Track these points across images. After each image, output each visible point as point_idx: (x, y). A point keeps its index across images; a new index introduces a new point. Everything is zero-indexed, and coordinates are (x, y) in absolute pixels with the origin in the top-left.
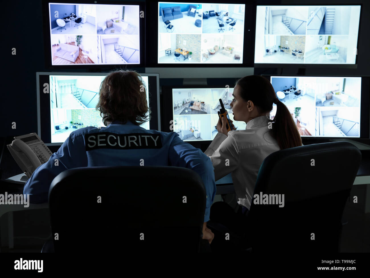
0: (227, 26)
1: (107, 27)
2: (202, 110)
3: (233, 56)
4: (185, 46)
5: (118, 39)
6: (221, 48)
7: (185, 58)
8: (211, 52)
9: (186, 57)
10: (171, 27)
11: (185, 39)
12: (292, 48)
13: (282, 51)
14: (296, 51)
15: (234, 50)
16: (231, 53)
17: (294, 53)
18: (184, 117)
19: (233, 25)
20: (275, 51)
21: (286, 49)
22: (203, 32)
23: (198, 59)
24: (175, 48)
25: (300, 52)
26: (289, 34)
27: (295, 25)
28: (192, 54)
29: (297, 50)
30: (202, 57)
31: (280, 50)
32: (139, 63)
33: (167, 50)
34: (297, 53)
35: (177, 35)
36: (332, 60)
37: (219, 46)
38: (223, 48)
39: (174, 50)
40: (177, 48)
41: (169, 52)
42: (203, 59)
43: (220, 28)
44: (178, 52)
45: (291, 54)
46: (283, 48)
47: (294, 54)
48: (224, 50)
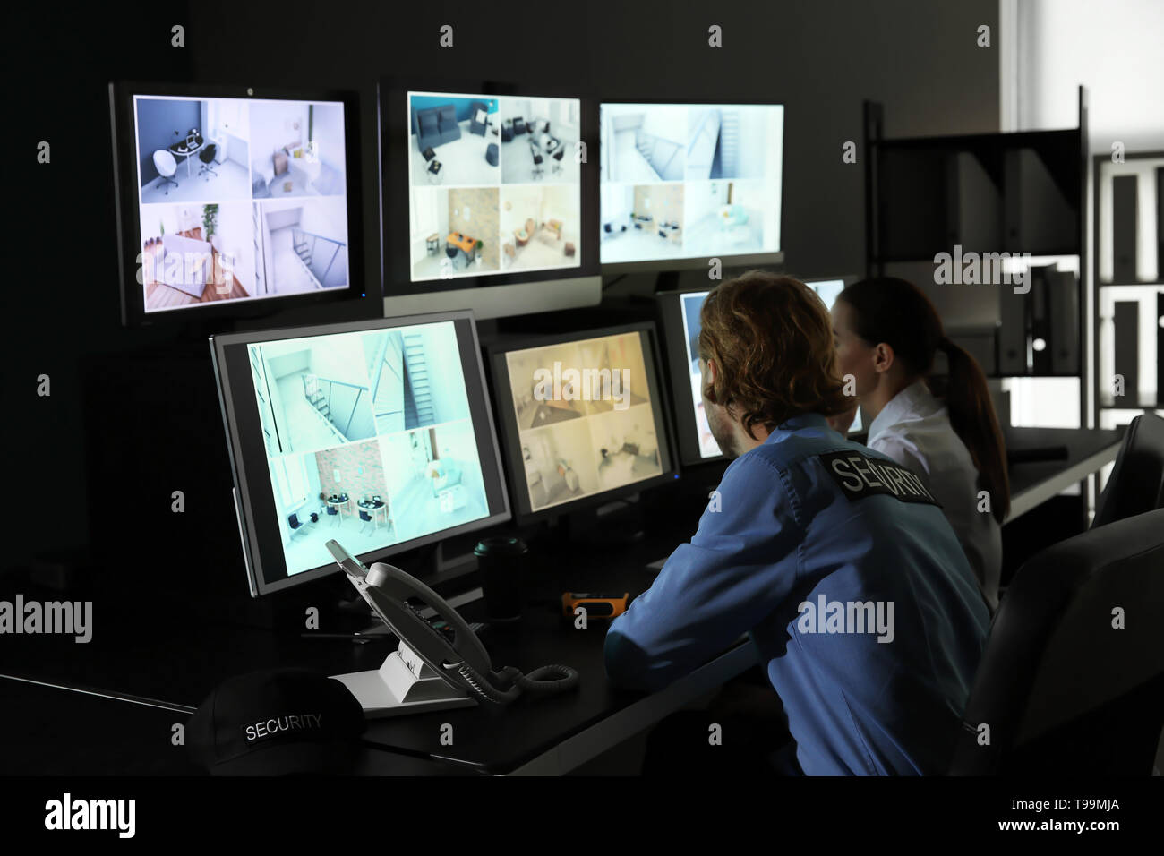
0: (549, 161)
1: (276, 173)
2: (570, 408)
3: (562, 246)
4: (468, 221)
5: (299, 211)
6: (539, 224)
7: (470, 260)
8: (522, 239)
9: (470, 256)
10: (436, 168)
11: (467, 204)
12: (659, 219)
13: (638, 226)
14: (666, 225)
15: (564, 229)
16: (559, 238)
17: (663, 229)
18: (541, 432)
19: (559, 157)
20: (624, 229)
21: (647, 220)
22: (504, 181)
23: (495, 262)
24: (447, 230)
25: (675, 228)
26: (651, 180)
27: (661, 155)
28: (483, 249)
29: (669, 222)
30: (502, 253)
31: (633, 225)
32: (347, 286)
33: (431, 237)
34: (668, 231)
35: (451, 192)
36: (739, 244)
37: (534, 219)
38: (543, 225)
39: (446, 239)
40: (451, 232)
41: (435, 244)
42: (504, 259)
43: (534, 167)
44: (454, 242)
45: (657, 232)
46: (639, 218)
47: (662, 234)
48: (545, 232)
